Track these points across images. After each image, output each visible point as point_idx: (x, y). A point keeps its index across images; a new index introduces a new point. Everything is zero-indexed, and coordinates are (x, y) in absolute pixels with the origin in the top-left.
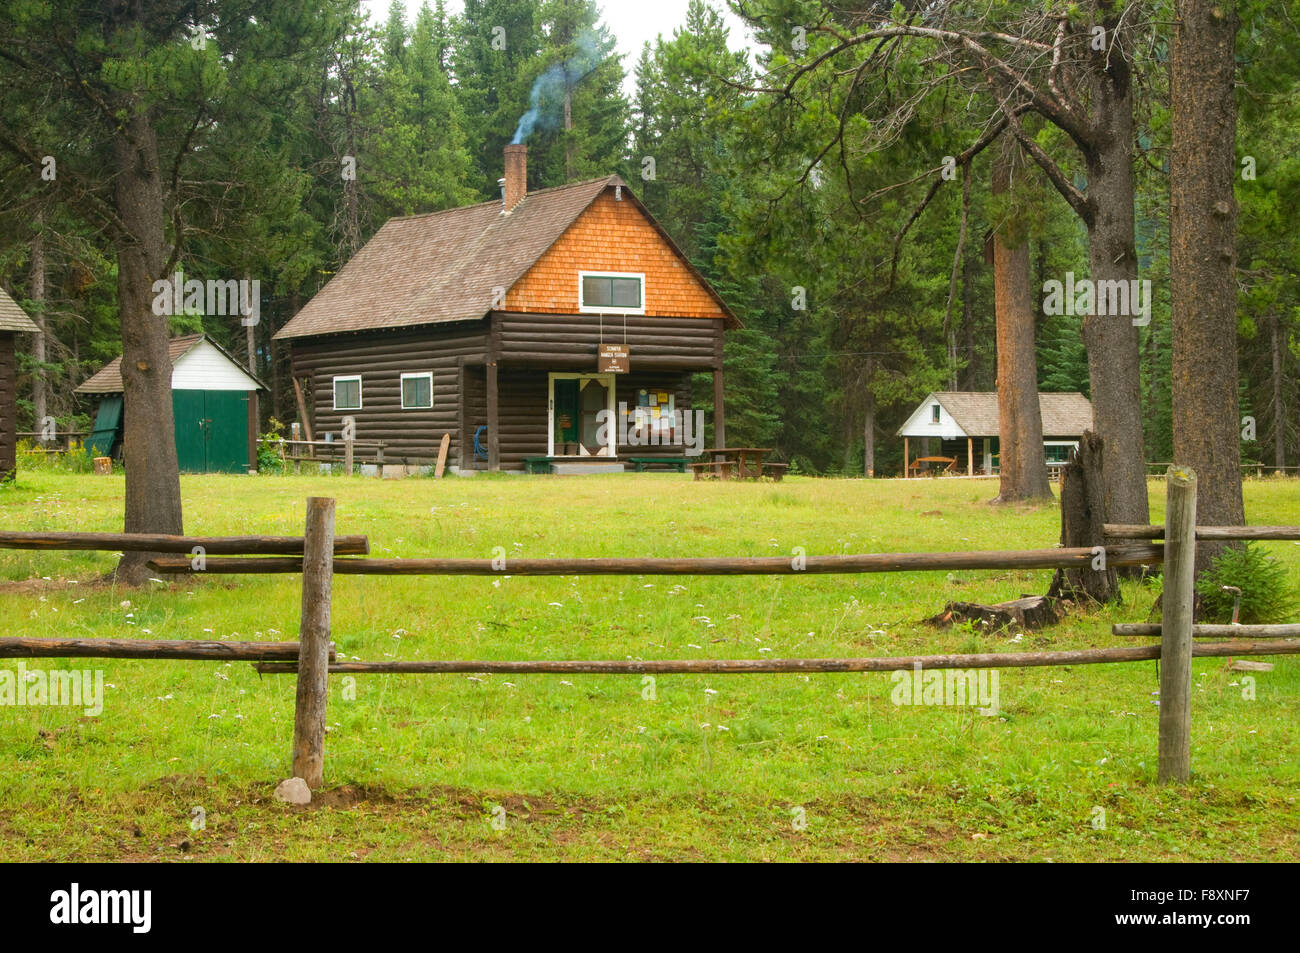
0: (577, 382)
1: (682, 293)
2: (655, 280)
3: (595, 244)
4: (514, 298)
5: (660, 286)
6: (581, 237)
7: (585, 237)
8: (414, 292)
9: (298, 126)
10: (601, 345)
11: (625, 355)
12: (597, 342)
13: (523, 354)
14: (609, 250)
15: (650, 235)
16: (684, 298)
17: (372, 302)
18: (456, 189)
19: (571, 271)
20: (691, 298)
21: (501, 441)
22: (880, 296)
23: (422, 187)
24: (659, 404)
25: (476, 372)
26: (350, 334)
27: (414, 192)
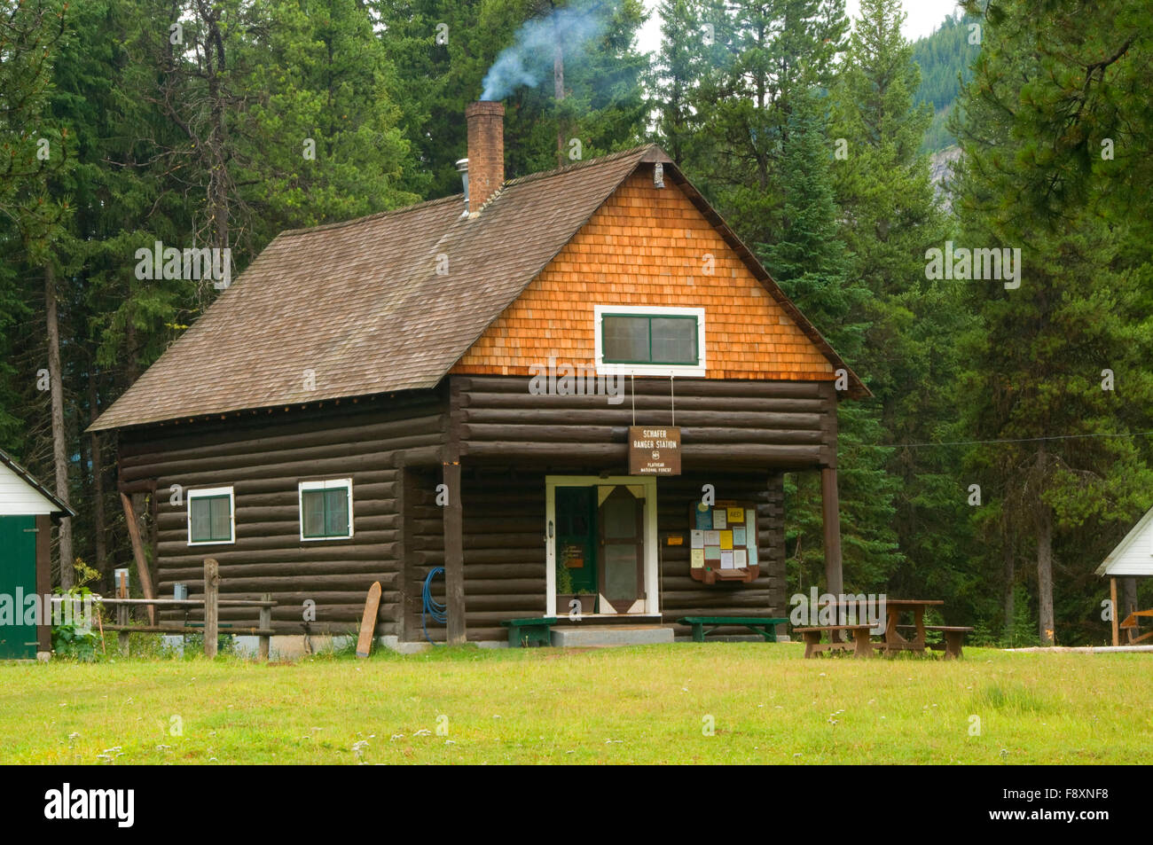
0: (593, 490)
1: (767, 339)
2: (722, 319)
3: (621, 260)
4: (488, 352)
5: (730, 328)
6: (597, 249)
7: (605, 249)
8: (320, 348)
9: (132, 97)
10: (634, 428)
11: (673, 445)
12: (626, 422)
13: (503, 445)
14: (644, 271)
15: (713, 244)
16: (771, 348)
17: (251, 367)
18: (385, 193)
19: (581, 306)
20: (782, 348)
21: (468, 592)
22: (1058, 353)
23: (332, 188)
24: (730, 526)
25: (425, 476)
26: (213, 420)
27: (319, 197)
